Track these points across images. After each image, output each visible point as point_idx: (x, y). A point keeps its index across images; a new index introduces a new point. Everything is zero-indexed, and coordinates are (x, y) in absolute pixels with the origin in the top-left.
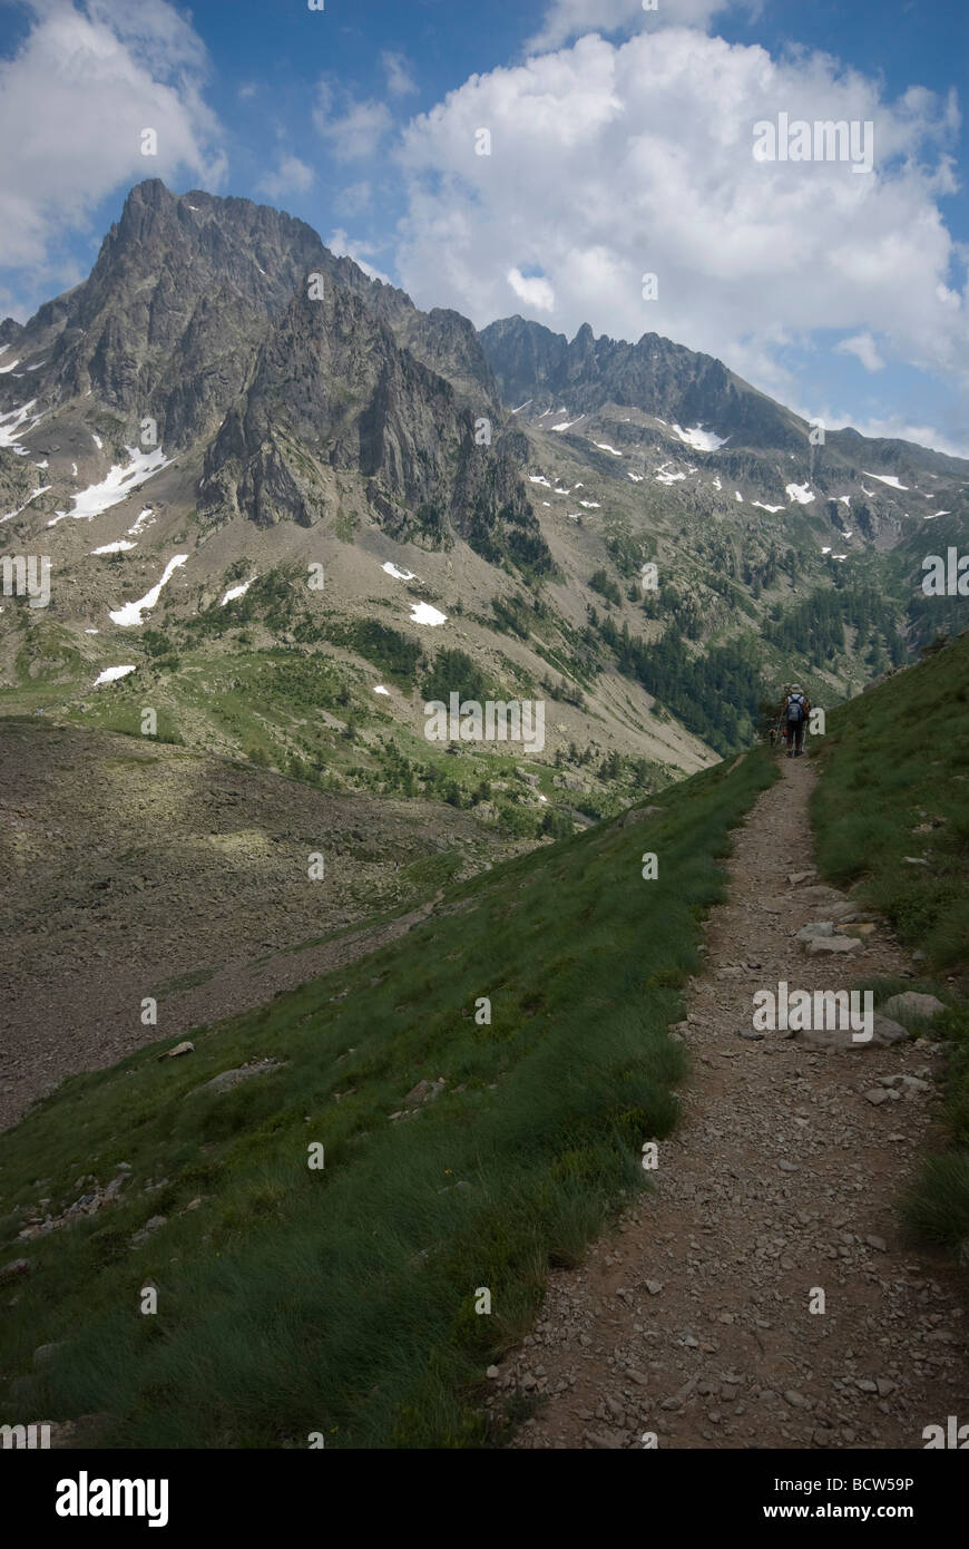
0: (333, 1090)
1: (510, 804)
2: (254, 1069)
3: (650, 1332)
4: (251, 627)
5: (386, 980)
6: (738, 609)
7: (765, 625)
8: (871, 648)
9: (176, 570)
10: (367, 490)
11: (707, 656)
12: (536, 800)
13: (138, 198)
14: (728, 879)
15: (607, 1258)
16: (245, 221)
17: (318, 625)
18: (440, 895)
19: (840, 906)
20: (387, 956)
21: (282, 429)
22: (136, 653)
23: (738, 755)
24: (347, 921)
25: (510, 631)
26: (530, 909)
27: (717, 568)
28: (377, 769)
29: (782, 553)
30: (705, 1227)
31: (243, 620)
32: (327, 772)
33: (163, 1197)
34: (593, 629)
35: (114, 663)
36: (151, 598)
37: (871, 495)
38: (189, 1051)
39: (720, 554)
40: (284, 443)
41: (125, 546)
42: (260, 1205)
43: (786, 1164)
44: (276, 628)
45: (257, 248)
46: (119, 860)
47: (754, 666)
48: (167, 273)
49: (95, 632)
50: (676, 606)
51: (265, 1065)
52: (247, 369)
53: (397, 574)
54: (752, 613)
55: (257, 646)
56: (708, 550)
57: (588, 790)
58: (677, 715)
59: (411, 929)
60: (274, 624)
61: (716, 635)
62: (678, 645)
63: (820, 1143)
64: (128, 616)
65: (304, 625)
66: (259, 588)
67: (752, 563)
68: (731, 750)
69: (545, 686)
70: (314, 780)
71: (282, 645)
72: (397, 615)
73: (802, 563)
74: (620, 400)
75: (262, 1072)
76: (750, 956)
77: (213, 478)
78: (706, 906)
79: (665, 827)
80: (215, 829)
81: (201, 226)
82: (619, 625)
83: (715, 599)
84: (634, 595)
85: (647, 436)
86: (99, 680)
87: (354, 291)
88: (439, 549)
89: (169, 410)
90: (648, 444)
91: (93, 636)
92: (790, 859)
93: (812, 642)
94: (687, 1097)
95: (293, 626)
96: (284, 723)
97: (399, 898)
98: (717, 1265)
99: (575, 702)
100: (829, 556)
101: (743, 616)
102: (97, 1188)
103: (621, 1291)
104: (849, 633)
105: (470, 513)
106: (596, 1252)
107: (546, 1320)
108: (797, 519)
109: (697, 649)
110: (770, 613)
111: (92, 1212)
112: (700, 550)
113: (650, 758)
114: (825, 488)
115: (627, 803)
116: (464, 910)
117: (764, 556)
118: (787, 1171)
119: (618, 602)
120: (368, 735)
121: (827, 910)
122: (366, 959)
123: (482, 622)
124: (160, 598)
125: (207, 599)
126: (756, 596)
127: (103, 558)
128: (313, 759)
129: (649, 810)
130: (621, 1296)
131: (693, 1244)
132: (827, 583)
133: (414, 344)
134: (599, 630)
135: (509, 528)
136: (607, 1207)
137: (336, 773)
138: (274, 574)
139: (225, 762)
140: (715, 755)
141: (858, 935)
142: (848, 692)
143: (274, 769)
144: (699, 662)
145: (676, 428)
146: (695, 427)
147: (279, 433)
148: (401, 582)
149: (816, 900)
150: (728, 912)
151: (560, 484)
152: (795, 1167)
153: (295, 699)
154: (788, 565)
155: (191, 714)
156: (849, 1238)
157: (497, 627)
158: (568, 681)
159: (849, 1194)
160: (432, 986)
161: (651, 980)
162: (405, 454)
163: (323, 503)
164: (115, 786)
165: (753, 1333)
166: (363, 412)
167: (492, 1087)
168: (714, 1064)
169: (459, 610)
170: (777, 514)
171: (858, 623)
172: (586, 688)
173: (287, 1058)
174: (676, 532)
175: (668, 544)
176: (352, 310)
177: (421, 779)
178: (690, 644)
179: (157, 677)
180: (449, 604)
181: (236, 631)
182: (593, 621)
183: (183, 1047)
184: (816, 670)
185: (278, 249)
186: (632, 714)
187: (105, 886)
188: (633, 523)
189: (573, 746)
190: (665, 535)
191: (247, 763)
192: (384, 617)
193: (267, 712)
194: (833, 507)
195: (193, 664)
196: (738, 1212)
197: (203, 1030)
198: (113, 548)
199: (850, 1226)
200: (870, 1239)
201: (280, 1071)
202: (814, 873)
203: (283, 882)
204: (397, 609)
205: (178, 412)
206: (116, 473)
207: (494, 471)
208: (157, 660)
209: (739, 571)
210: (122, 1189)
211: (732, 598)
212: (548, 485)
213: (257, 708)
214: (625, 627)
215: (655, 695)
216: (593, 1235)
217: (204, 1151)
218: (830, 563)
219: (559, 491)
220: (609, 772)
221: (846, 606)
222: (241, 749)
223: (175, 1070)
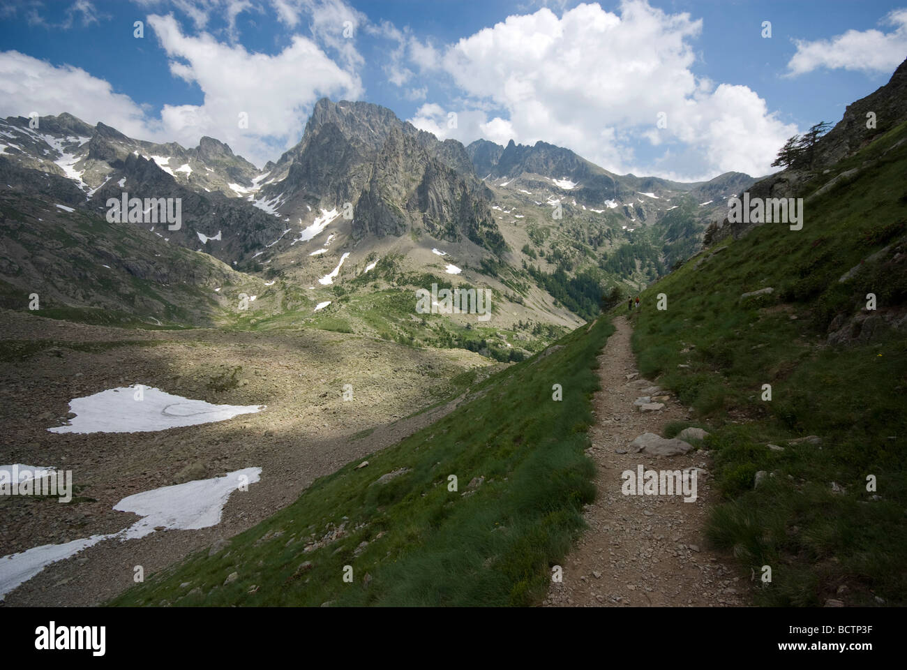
0: (433, 481)
1: (495, 348)
2: (397, 473)
3: (599, 596)
4: (378, 281)
5: (449, 431)
6: (588, 256)
7: (600, 262)
8: (648, 268)
9: (345, 259)
10: (423, 219)
11: (576, 278)
12: (506, 346)
13: (319, 105)
14: (599, 379)
15: (574, 562)
16: (364, 111)
17: (406, 277)
18: (468, 390)
19: (652, 389)
20: (449, 420)
21: (385, 196)
22: (331, 296)
23: (593, 320)
24: (429, 404)
25: (489, 274)
26: (510, 395)
27: (577, 239)
28: (436, 337)
29: (605, 230)
30: (615, 545)
31: (375, 278)
32: (415, 341)
33: (366, 533)
34: (525, 270)
35: (322, 301)
36: (336, 272)
37: (642, 202)
38: (367, 465)
39: (578, 233)
40: (387, 202)
41: (323, 251)
42: (411, 538)
43: (647, 512)
44: (389, 281)
45: (369, 121)
46: (330, 384)
47: (597, 280)
48: (333, 136)
49: (313, 288)
50: (561, 257)
51: (401, 471)
52: (369, 172)
53: (439, 253)
54: (594, 258)
55: (381, 289)
56: (572, 232)
57: (528, 339)
58: (564, 304)
59: (457, 406)
60: (388, 278)
61: (579, 268)
62: (563, 274)
63: (661, 501)
64: (326, 280)
65: (401, 278)
66: (381, 264)
67: (592, 236)
68: (590, 318)
69: (506, 296)
70: (410, 344)
71: (392, 288)
72: (439, 271)
73: (615, 234)
74: (529, 171)
75: (400, 474)
76: (615, 414)
77: (358, 219)
78: (592, 392)
79: (566, 356)
80: (370, 368)
81: (345, 115)
82: (536, 267)
83: (577, 253)
84: (542, 254)
85: (542, 185)
86: (317, 308)
87: (411, 135)
88: (456, 241)
89: (338, 193)
90: (543, 188)
91: (313, 290)
92: (625, 368)
93: (622, 268)
94: (598, 483)
95: (396, 279)
96: (396, 321)
97: (450, 393)
98: (624, 562)
99: (520, 302)
100: (626, 230)
101: (590, 259)
102: (335, 528)
103: (582, 577)
104: (638, 263)
105: (468, 224)
106: (569, 560)
107: (552, 593)
108: (611, 216)
109: (571, 275)
110: (602, 257)
111: (334, 539)
112: (569, 232)
113: (554, 324)
114: (622, 201)
115: (546, 344)
116: (480, 397)
117: (597, 232)
118: (648, 516)
119: (535, 258)
120: (431, 323)
121: (645, 391)
122: (439, 421)
123: (477, 270)
124: (340, 272)
125: (359, 271)
126: (595, 250)
127: (315, 257)
128: (409, 335)
129: (557, 346)
130: (583, 580)
131: (612, 553)
132: (626, 242)
133: (439, 155)
134: (528, 270)
135: (485, 229)
136: (571, 537)
137: (419, 341)
138: (386, 257)
139: (372, 339)
140: (583, 321)
141: (662, 402)
142: (640, 289)
143: (393, 341)
144: (573, 280)
145: (554, 180)
146: (562, 179)
147: (384, 198)
148: (440, 256)
149: (640, 386)
150: (602, 394)
151: (506, 209)
152: (651, 514)
153: (399, 310)
154: (608, 235)
155: (356, 320)
156: (681, 546)
157: (483, 272)
158: (516, 293)
159: (678, 525)
160: (471, 432)
161: (573, 429)
162: (438, 202)
163: (405, 226)
164: (327, 353)
165: (644, 594)
166: (419, 186)
167: (505, 479)
168: (607, 467)
169: (467, 266)
170: (601, 214)
171: (641, 258)
172: (524, 296)
173: (411, 467)
174: (558, 225)
175: (555, 230)
176: (411, 143)
177: (456, 340)
178: (568, 273)
179: (341, 305)
180: (462, 264)
181: (372, 283)
182: (525, 267)
183: (365, 463)
184: (624, 280)
185: (378, 121)
186: (545, 305)
187: (325, 396)
188: (539, 223)
189: (520, 321)
190: (553, 227)
191: (381, 339)
192: (434, 272)
193: (388, 316)
194: (626, 208)
195: (355, 299)
196: (629, 536)
197: (371, 456)
198: (319, 252)
199: (681, 541)
200: (691, 546)
201: (408, 473)
202: (637, 374)
203: (400, 389)
204: (440, 268)
205: (341, 192)
206: (318, 220)
207: (477, 206)
208: (339, 298)
209: (587, 240)
210: (345, 528)
211: (585, 252)
212: (500, 209)
213: (384, 315)
214: (539, 268)
215: (554, 297)
216: (566, 552)
217: (379, 510)
218: (627, 234)
219: (506, 212)
220: (537, 331)
221: (635, 251)
222: (378, 333)
223: (363, 475)
